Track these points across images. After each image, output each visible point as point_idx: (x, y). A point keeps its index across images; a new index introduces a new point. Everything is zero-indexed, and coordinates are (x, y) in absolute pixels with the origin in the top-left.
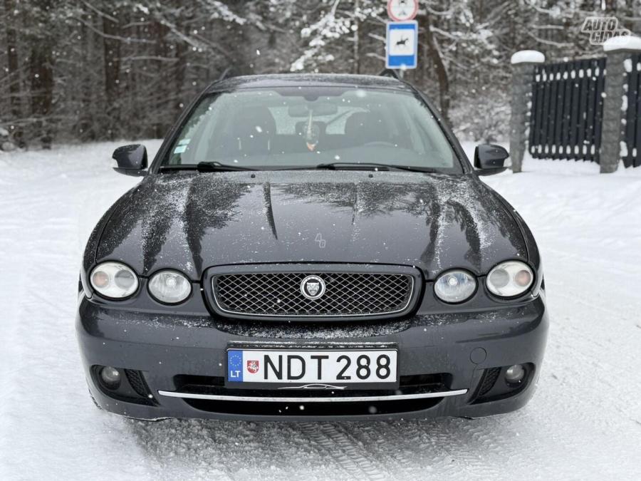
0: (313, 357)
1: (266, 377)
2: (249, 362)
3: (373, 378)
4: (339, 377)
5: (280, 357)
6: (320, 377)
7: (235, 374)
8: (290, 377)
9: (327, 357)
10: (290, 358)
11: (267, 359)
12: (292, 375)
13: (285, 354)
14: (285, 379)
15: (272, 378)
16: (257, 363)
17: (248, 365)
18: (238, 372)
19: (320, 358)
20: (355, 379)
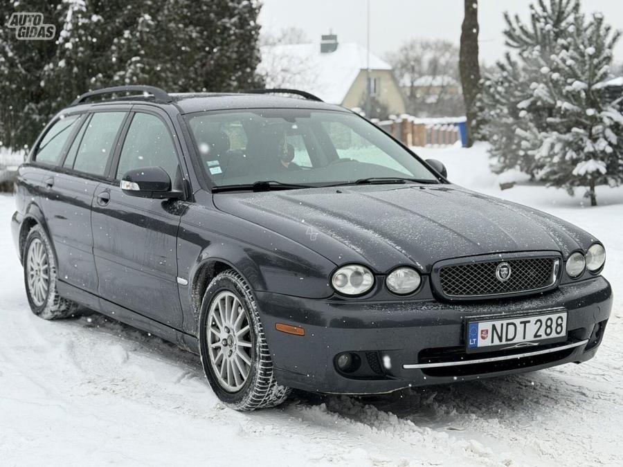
0: (521, 323)
1: (492, 342)
2: (482, 331)
3: (554, 335)
4: (536, 336)
5: (502, 325)
6: (524, 338)
7: (472, 342)
8: (507, 340)
9: (529, 322)
10: (508, 324)
11: (494, 327)
12: (509, 338)
13: (505, 322)
14: (504, 342)
15: (497, 342)
16: (487, 331)
17: (482, 334)
18: (474, 340)
19: (525, 323)
20: (544, 337)
